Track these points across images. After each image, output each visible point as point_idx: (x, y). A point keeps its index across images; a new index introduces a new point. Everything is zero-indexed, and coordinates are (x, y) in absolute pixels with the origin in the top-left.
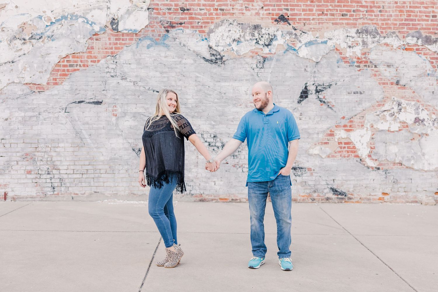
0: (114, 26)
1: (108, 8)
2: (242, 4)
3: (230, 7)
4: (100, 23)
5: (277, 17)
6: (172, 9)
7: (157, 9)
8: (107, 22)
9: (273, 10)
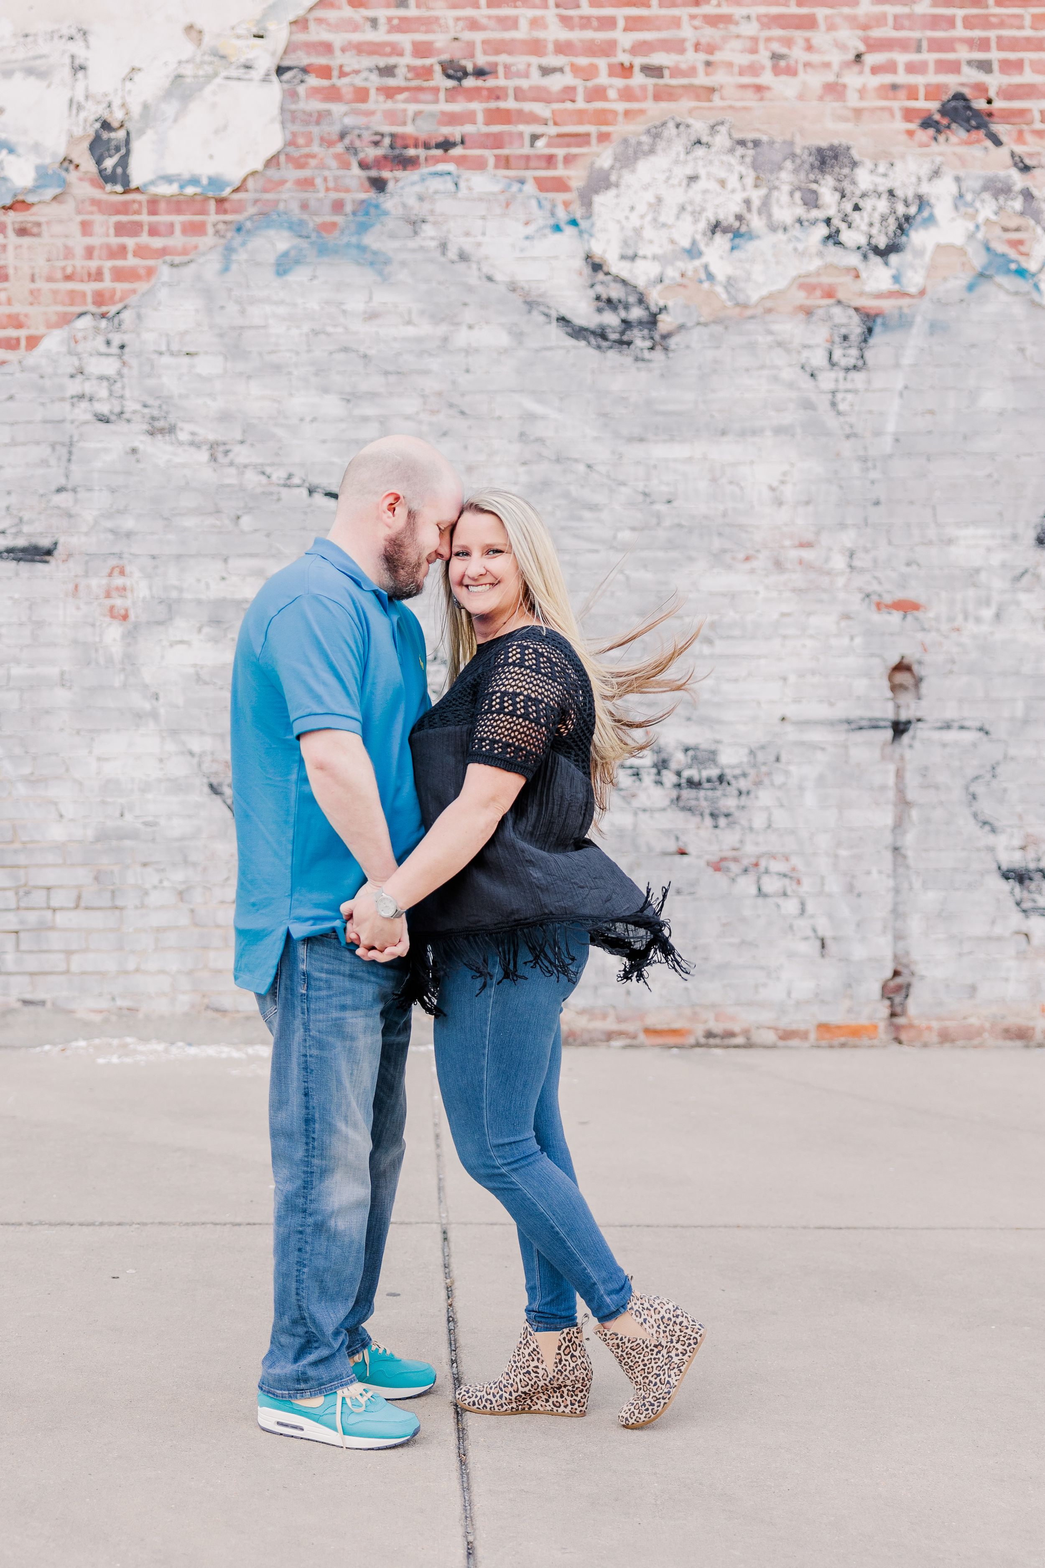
0: (109, 163)
1: (79, 68)
2: (755, 40)
3: (693, 58)
4: (36, 148)
5: (933, 106)
6: (401, 71)
7: (325, 72)
8: (73, 140)
9: (911, 68)
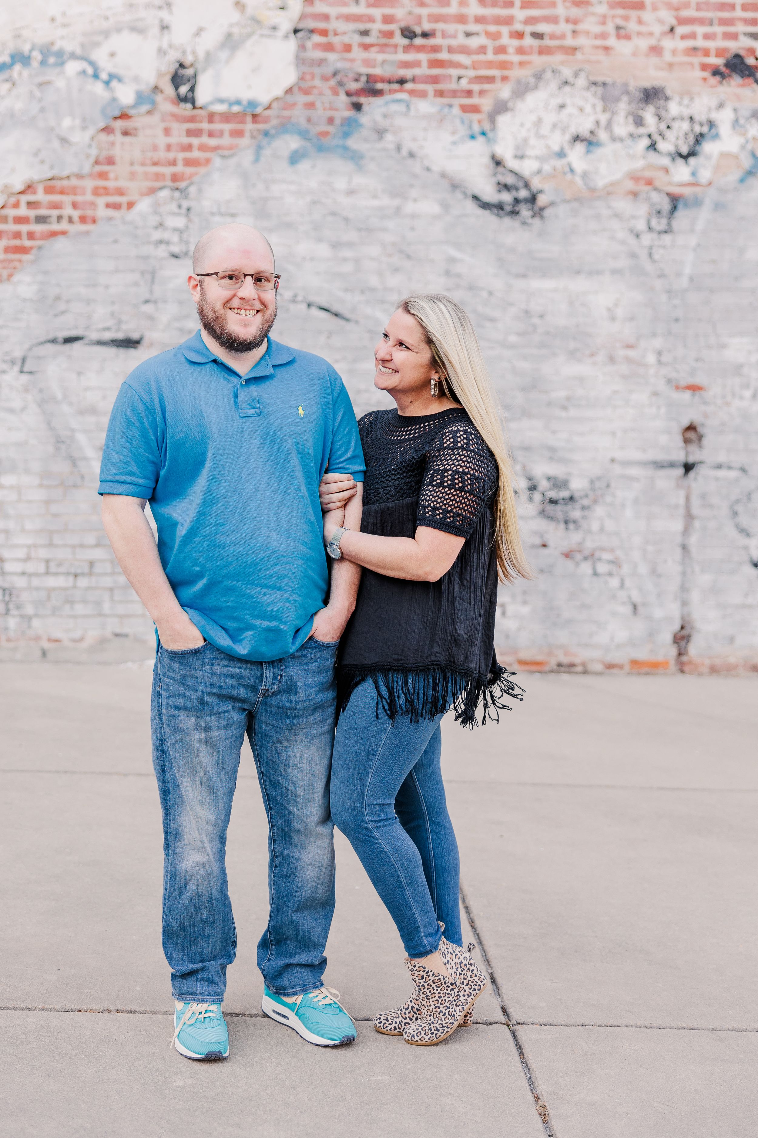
0: (184, 90)
1: (164, 28)
2: (604, 17)
3: (564, 27)
4: (136, 79)
5: (719, 62)
6: (374, 34)
7: (324, 33)
8: (160, 75)
9: (707, 37)
